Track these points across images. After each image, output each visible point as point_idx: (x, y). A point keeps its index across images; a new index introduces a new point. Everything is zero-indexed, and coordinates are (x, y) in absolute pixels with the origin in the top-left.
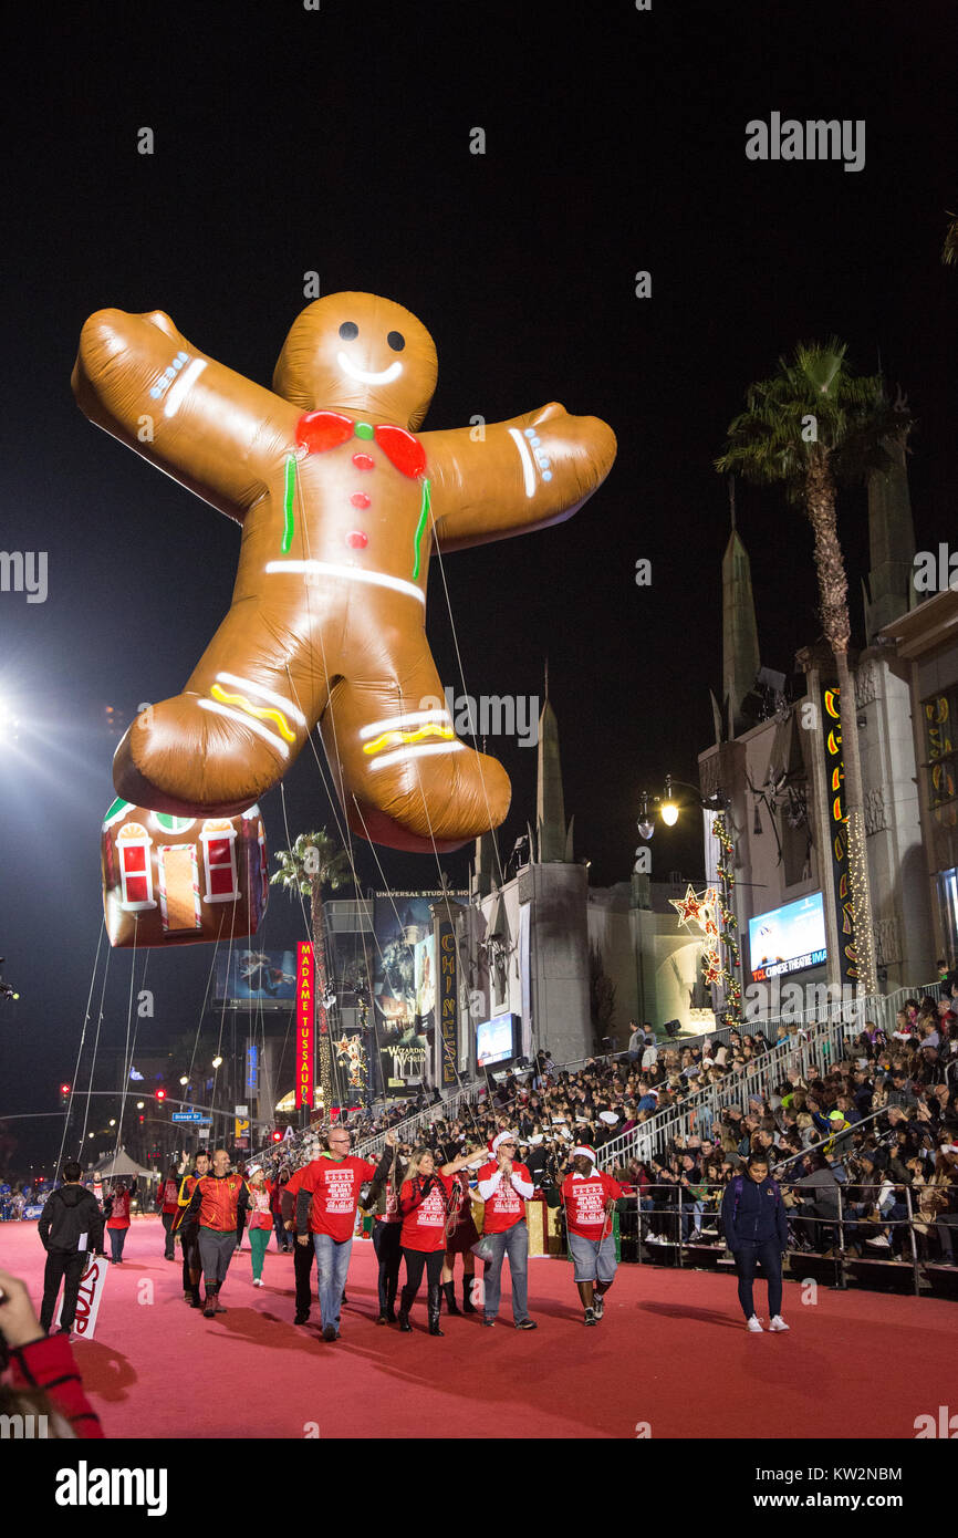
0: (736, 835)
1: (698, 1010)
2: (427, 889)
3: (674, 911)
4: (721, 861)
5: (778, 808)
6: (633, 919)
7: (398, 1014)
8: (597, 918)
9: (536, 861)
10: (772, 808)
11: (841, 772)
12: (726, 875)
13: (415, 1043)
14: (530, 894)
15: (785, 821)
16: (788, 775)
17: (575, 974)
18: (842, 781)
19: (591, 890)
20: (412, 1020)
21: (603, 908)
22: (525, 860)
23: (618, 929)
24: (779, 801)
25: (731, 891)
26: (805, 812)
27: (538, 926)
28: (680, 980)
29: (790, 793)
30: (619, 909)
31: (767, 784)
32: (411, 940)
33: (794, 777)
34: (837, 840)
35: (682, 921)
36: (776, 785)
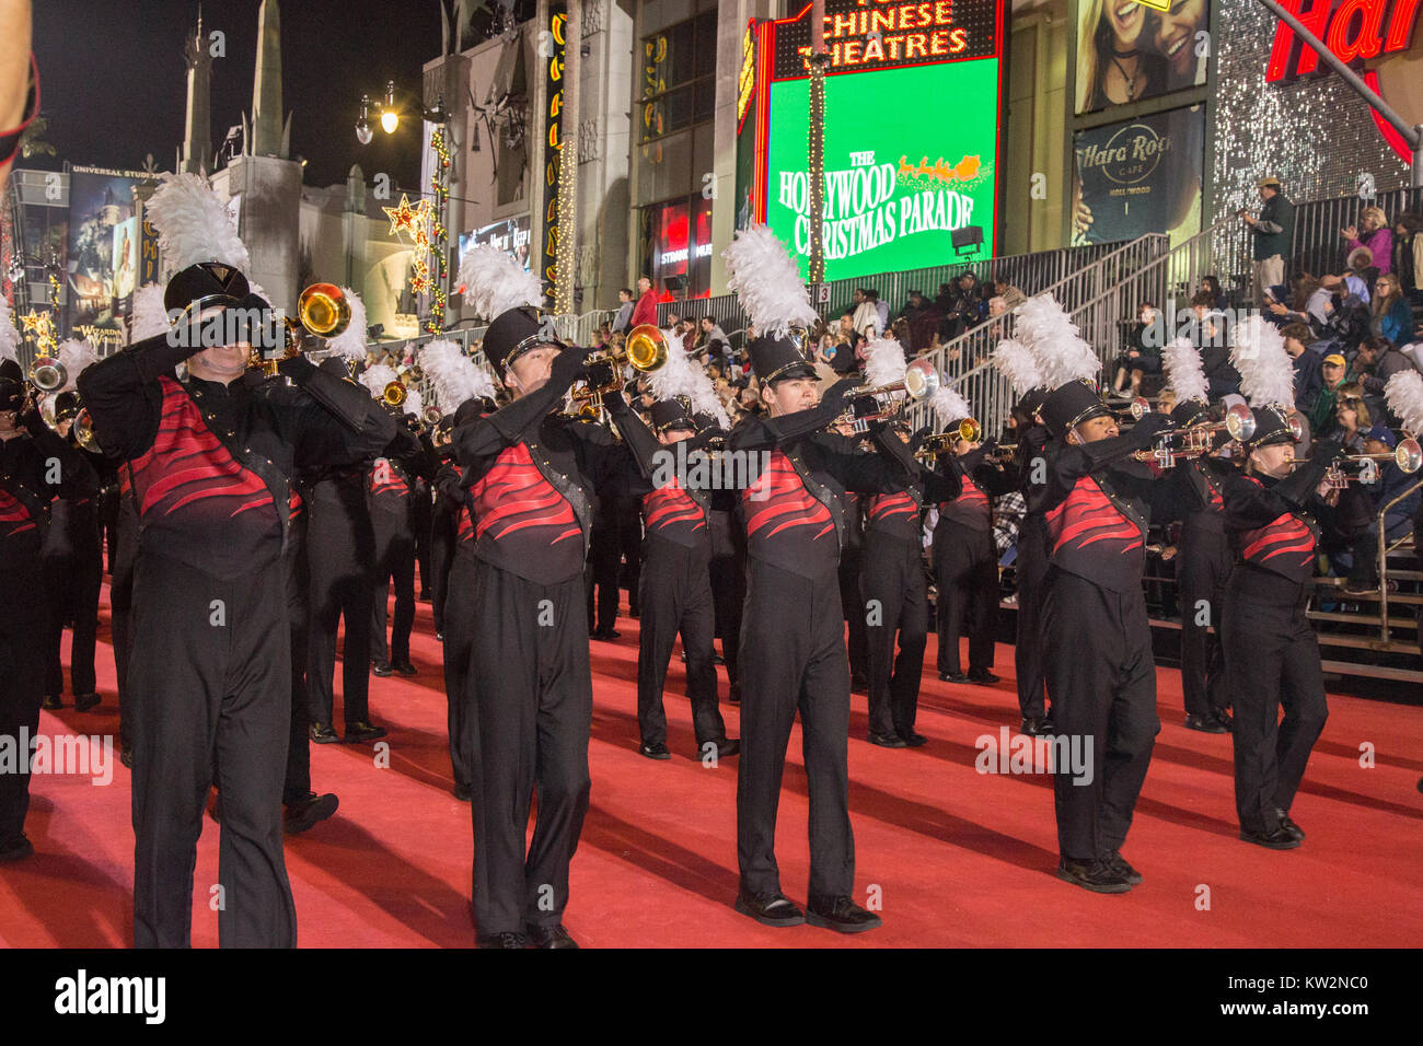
0: (454, 150)
1: (403, 315)
2: (130, 169)
3: (387, 219)
4: (437, 174)
5: (498, 128)
6: (346, 223)
7: (93, 294)
8: (309, 218)
9: (250, 154)
10: (492, 126)
11: (561, 100)
12: (441, 188)
13: (110, 325)
14: (241, 186)
15: (503, 142)
16: (510, 96)
17: (283, 269)
18: (561, 108)
19: (305, 189)
20: (108, 302)
21: (316, 208)
22: (238, 151)
23: (330, 230)
24: (499, 120)
25: (444, 204)
26: (523, 135)
27: (248, 219)
28: (388, 286)
29: (510, 113)
30: (333, 211)
31: (489, 102)
32: (110, 220)
33: (513, 99)
34: (550, 166)
35: (394, 229)
36: (498, 104)
